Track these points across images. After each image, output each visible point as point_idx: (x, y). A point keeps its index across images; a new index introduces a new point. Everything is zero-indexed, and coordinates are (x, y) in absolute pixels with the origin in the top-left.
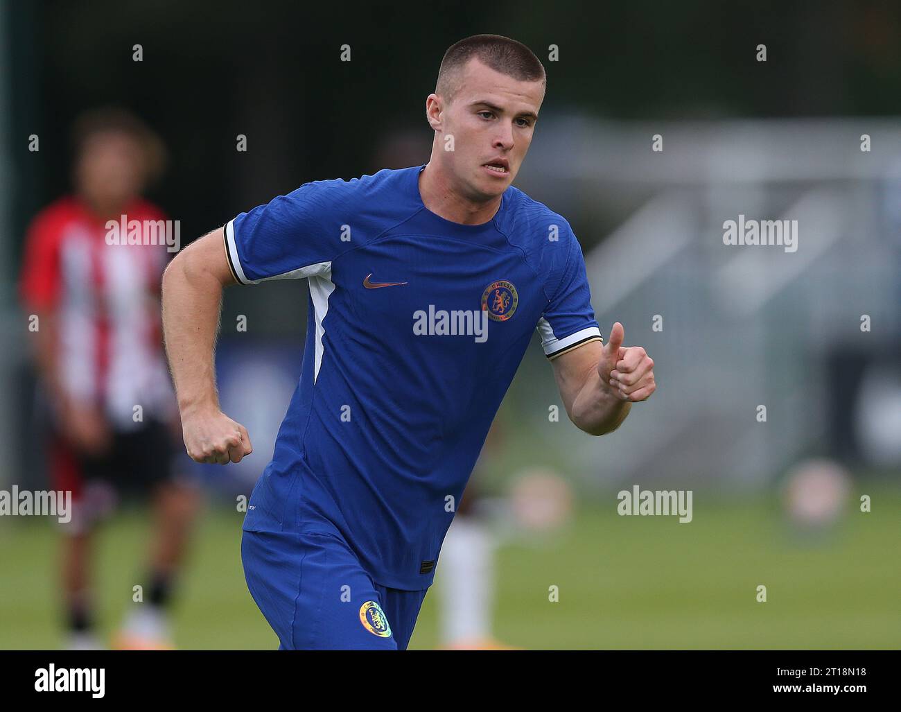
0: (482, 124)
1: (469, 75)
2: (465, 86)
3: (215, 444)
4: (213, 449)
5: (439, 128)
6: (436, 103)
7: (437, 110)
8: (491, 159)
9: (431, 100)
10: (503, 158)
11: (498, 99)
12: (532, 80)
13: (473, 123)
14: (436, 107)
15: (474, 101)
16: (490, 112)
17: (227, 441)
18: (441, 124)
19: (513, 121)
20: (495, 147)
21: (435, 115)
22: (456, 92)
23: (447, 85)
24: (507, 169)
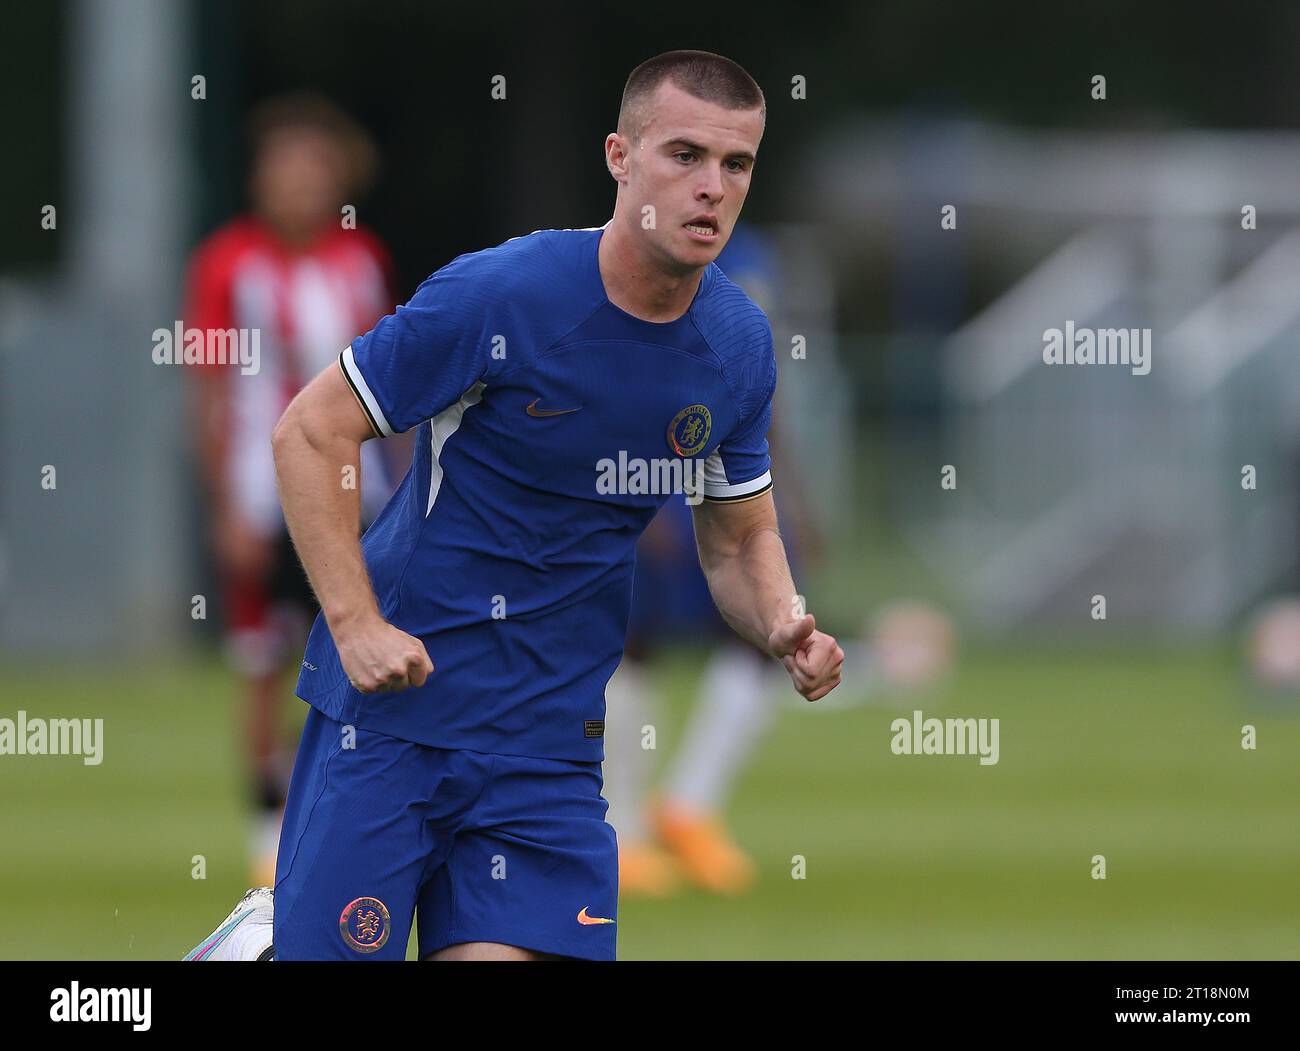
0: (680, 168)
1: (661, 104)
2: (654, 121)
3: (392, 667)
4: (389, 673)
5: (625, 178)
6: (618, 146)
7: (620, 155)
8: (694, 217)
9: (611, 142)
10: (710, 215)
11: (700, 135)
12: (745, 108)
13: (668, 167)
14: (619, 150)
15: (668, 139)
16: (690, 152)
17: (407, 659)
18: (626, 173)
19: (722, 165)
20: (698, 200)
21: (618, 161)
22: (644, 128)
23: (631, 121)
24: (716, 230)
